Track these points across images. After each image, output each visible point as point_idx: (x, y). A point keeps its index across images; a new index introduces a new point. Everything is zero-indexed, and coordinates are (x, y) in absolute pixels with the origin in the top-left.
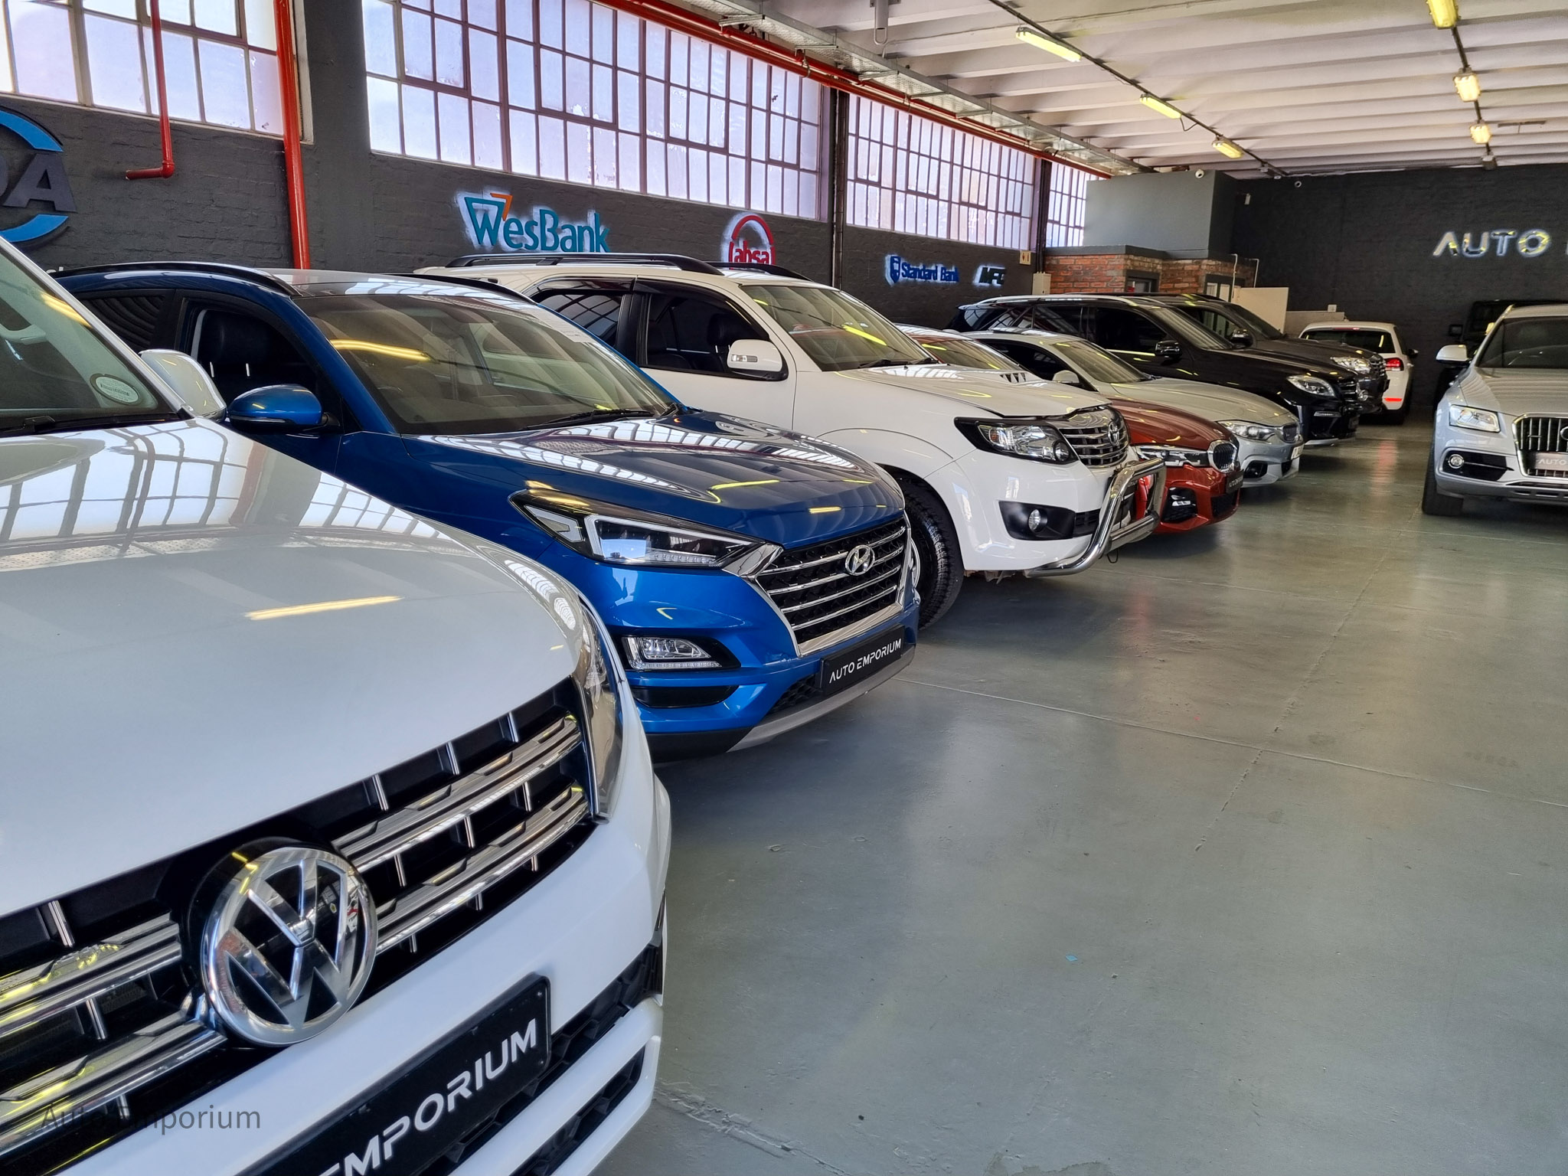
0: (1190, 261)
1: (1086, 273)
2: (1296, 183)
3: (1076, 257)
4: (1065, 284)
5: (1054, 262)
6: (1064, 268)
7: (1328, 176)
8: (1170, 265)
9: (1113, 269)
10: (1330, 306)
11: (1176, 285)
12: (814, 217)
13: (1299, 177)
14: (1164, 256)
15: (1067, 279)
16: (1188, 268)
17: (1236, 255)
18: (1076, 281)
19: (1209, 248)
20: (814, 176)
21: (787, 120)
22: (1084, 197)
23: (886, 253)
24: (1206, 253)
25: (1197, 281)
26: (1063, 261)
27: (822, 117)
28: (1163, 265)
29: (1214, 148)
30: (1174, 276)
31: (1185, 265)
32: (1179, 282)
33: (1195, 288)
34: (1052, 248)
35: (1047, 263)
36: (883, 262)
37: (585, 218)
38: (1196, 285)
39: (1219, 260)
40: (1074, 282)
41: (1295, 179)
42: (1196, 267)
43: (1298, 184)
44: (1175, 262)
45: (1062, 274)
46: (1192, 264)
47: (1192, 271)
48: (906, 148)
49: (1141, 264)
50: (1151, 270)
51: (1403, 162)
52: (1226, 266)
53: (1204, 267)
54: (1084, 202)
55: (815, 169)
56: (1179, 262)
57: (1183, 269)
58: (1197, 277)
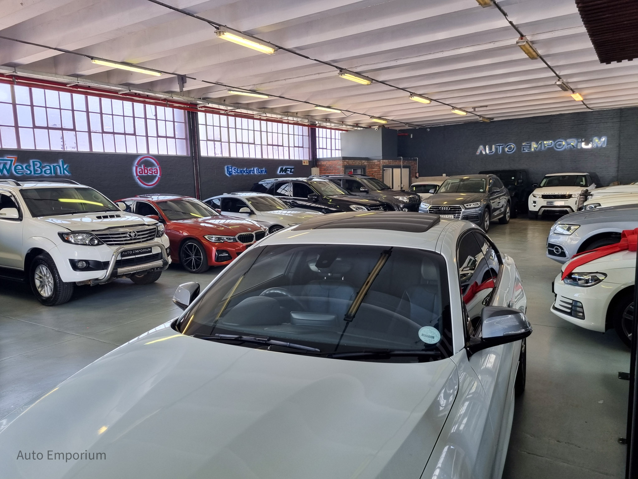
0: (376, 161)
1: (330, 167)
2: (427, 129)
3: (327, 162)
4: (324, 171)
5: (320, 163)
6: (323, 165)
7: (438, 127)
8: (370, 162)
9: (339, 165)
10: (443, 174)
11: (373, 170)
12: (186, 154)
13: (429, 127)
14: (367, 159)
15: (325, 170)
16: (376, 163)
17: (402, 157)
18: (328, 170)
19: (383, 155)
20: (184, 140)
21: (166, 122)
22: (340, 139)
23: (225, 165)
24: (381, 158)
25: (380, 168)
26: (323, 163)
27: (185, 120)
28: (368, 162)
29: (371, 121)
30: (372, 166)
31: (375, 162)
32: (374, 168)
33: (379, 171)
34: (319, 158)
35: (318, 164)
36: (224, 169)
37: (57, 162)
38: (379, 170)
39: (390, 160)
40: (327, 170)
41: (427, 128)
42: (379, 163)
43: (428, 130)
44: (372, 161)
45: (323, 168)
46: (377, 162)
47: (377, 164)
48: (234, 127)
49: (354, 163)
50: (360, 165)
51: (462, 120)
52: (396, 161)
53: (381, 163)
54: (340, 140)
55: (184, 138)
56: (373, 161)
57: (374, 164)
58: (379, 167)
